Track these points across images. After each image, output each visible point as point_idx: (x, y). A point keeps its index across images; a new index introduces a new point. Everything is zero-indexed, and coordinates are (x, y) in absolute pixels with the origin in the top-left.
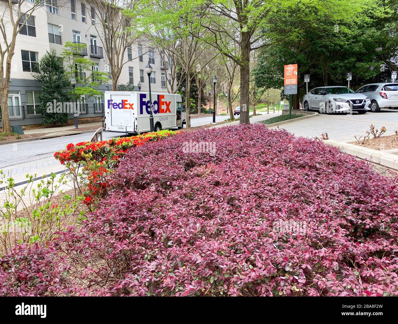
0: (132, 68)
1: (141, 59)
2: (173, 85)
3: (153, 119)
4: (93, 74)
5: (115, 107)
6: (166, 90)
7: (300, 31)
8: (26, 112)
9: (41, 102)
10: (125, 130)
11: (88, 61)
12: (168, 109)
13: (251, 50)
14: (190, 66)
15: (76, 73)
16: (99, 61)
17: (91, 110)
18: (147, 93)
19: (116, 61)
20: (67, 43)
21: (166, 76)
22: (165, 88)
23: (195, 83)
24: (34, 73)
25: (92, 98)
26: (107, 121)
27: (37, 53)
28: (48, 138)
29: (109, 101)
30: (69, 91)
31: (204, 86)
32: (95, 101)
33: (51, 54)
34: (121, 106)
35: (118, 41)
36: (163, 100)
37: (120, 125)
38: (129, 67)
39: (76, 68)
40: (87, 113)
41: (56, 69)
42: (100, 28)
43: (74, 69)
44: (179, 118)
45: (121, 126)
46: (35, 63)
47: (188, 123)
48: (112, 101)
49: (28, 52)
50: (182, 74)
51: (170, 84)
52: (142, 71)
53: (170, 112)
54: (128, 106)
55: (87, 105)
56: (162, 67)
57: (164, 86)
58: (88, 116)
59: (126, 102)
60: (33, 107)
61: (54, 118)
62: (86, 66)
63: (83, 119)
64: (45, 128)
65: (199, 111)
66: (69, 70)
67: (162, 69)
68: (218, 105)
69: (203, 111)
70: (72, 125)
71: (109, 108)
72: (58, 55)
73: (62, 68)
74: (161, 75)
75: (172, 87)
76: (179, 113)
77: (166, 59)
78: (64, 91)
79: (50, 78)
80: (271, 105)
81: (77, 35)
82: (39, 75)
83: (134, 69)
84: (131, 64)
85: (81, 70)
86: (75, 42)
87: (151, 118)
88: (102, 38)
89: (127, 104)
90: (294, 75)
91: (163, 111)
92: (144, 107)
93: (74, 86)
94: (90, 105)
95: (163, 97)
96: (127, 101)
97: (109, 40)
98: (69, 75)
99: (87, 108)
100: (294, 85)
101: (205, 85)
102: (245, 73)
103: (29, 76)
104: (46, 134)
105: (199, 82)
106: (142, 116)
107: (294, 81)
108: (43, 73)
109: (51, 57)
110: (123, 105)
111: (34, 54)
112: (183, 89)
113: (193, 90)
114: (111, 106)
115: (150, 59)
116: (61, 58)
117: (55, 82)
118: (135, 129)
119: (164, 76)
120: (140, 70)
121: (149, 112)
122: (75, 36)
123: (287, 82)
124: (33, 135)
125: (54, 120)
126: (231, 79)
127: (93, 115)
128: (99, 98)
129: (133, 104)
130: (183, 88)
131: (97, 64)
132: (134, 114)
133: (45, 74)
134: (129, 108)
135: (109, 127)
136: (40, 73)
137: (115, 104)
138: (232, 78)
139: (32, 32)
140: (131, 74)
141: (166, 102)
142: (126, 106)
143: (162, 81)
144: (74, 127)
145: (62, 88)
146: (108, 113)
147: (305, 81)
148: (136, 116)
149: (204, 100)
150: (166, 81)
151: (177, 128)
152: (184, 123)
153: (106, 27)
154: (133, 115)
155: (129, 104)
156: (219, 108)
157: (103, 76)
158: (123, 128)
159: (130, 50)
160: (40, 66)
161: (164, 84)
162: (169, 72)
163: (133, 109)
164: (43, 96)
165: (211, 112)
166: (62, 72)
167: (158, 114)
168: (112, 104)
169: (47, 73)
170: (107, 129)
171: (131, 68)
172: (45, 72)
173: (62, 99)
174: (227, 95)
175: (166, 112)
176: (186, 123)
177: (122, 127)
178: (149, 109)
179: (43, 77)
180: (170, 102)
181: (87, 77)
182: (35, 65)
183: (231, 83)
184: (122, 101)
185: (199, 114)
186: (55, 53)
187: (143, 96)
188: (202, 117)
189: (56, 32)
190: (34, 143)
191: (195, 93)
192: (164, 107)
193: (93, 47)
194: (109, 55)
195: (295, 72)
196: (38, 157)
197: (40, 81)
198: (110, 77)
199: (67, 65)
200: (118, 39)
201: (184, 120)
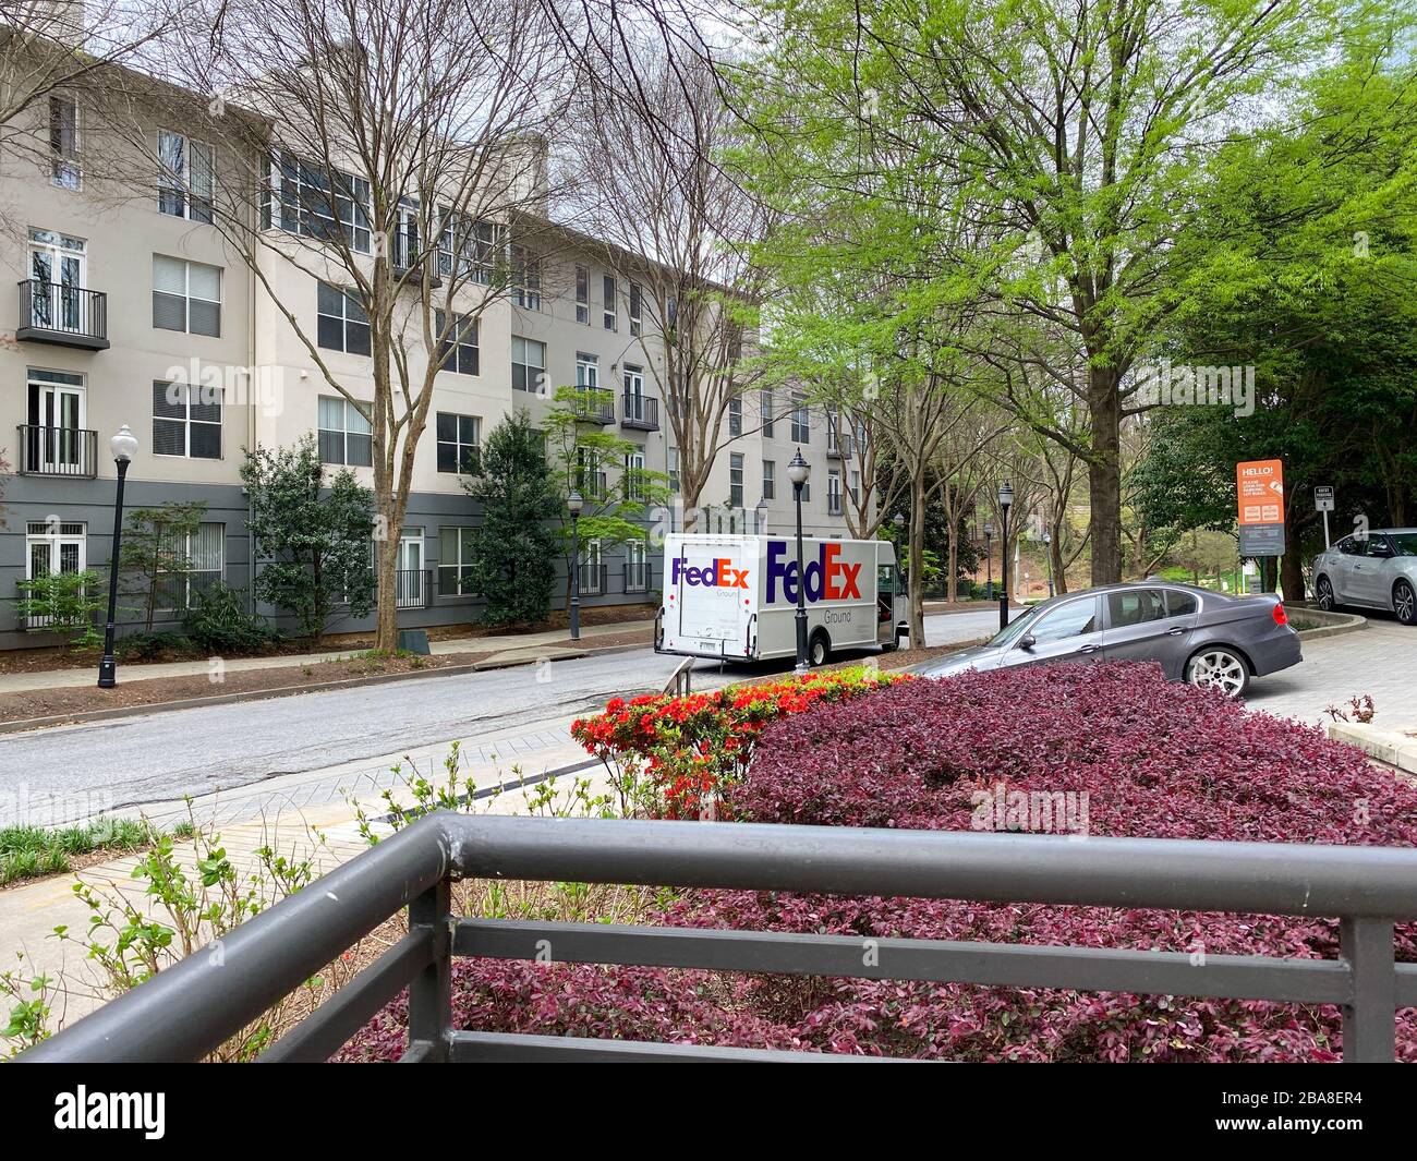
0: (741, 456)
1: (768, 431)
2: (865, 507)
3: (805, 620)
4: (625, 478)
5: (693, 579)
6: (842, 522)
7: (1288, 356)
8: (436, 588)
9: (479, 558)
10: (718, 651)
11: (616, 440)
12: (852, 589)
13: (1124, 414)
14: (924, 458)
15: (580, 475)
16: (646, 437)
17: (615, 584)
18: (790, 538)
19: (697, 438)
20: (560, 391)
21: (845, 480)
22: (841, 515)
23: (938, 498)
24: (467, 477)
25: (621, 549)
26: (669, 622)
27: (479, 419)
28: (496, 668)
29: (676, 562)
30: (558, 526)
31: (970, 510)
32: (627, 557)
33: (518, 424)
34: (709, 577)
35: (705, 383)
36: (835, 559)
37: (704, 634)
38: (733, 455)
39: (581, 461)
40: (603, 592)
41: (526, 465)
42: (656, 347)
43: (574, 463)
44: (885, 616)
45: (709, 637)
46: (472, 449)
47: (915, 634)
48: (685, 561)
49: (453, 417)
50: (897, 473)
51: (855, 502)
52: (769, 465)
53: (857, 595)
54: (732, 578)
55: (604, 567)
56: (832, 451)
57: (837, 508)
58: (607, 600)
59: (726, 567)
60: (456, 574)
61: (511, 608)
62: (610, 455)
63: (592, 611)
64: (484, 635)
65: (952, 590)
66: (562, 466)
67: (830, 458)
68: (1016, 571)
69: (966, 589)
70: (560, 627)
71: (675, 582)
72: (535, 425)
73: (543, 461)
74: (828, 476)
75: (862, 513)
76: (885, 599)
77: (846, 429)
78: (546, 528)
79: (509, 490)
80: (1210, 574)
81: (589, 365)
82: (481, 482)
83: (745, 458)
84: (738, 446)
85: (593, 466)
86: (581, 387)
87: (800, 615)
88: (658, 374)
89: (728, 572)
90: (1270, 493)
91: (835, 594)
92: (779, 581)
93: (575, 514)
94: (614, 568)
95: (836, 549)
96: (728, 562)
97: (680, 381)
98: (559, 482)
99: (604, 575)
100: (1272, 525)
101: (972, 505)
102: (1106, 486)
103: (452, 484)
104: (490, 654)
105: (952, 497)
106: (771, 608)
107: (1274, 513)
108: (490, 476)
109: (514, 429)
110: (716, 573)
111: (469, 423)
112: (899, 519)
113: (934, 522)
114: (682, 577)
115: (795, 428)
116: (542, 432)
117: (522, 502)
118: (751, 650)
119: (836, 477)
120: (765, 462)
121: (791, 598)
122: (581, 369)
123: (1249, 514)
124: (455, 658)
125: (511, 614)
126: (1060, 492)
127: (620, 600)
128: (640, 547)
129: (745, 573)
130: (899, 516)
131: (640, 448)
132: (747, 602)
133: (498, 481)
134: (735, 585)
135: (671, 639)
136: (483, 477)
137: (694, 572)
138: (1064, 490)
139: (469, 362)
140: (736, 475)
141: (846, 567)
142: (726, 578)
143: (830, 495)
144: (566, 636)
145: (540, 519)
146: (672, 597)
147: (1319, 506)
148: (753, 609)
149: (968, 556)
150: (845, 492)
151: (879, 647)
152: (905, 632)
153: (670, 342)
154: (745, 606)
155: (736, 572)
156: (1023, 579)
157: (655, 483)
158: (713, 645)
159: (736, 406)
160: (485, 457)
161: (835, 504)
162: (853, 464)
163: (745, 586)
164: (485, 543)
165: (994, 593)
166: (543, 475)
167: (820, 604)
168: (684, 570)
169: (501, 478)
170: (666, 646)
171: (737, 458)
172: (496, 474)
173: (537, 552)
174: (1048, 540)
175: (845, 596)
176: (911, 633)
177: (712, 641)
178: (794, 589)
179: (488, 489)
180: (857, 567)
181: (609, 487)
182: (472, 455)
183: (1062, 503)
184: (715, 561)
185: (952, 600)
186: (528, 421)
187: (775, 548)
188: (963, 609)
189: (531, 359)
190: (459, 681)
191: (939, 531)
192: (839, 581)
193: (632, 399)
194: (678, 423)
195: (1272, 485)
196: (478, 724)
197: (480, 499)
198: (675, 486)
199: (555, 453)
200: (706, 378)
201: (904, 623)
